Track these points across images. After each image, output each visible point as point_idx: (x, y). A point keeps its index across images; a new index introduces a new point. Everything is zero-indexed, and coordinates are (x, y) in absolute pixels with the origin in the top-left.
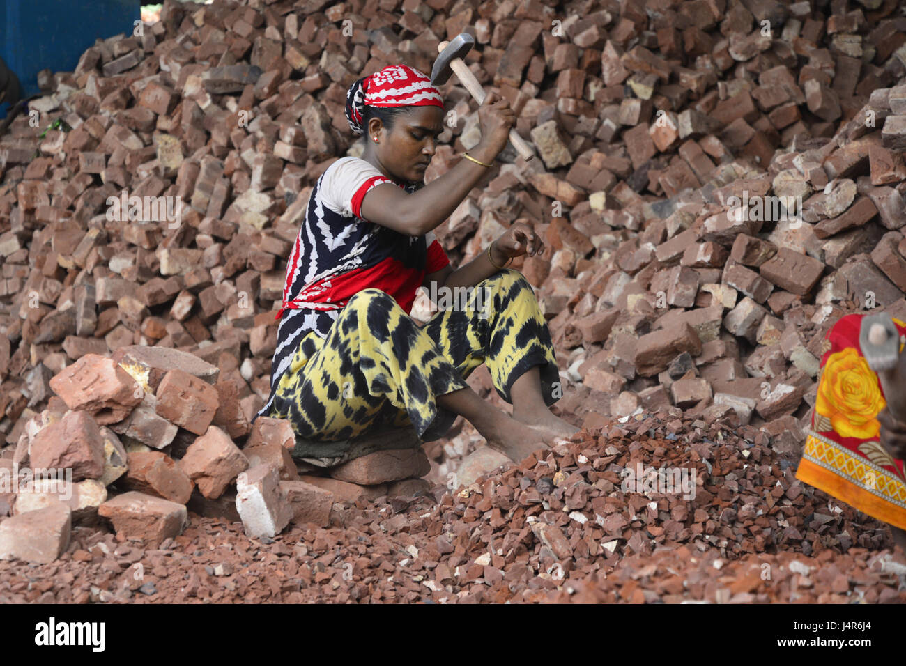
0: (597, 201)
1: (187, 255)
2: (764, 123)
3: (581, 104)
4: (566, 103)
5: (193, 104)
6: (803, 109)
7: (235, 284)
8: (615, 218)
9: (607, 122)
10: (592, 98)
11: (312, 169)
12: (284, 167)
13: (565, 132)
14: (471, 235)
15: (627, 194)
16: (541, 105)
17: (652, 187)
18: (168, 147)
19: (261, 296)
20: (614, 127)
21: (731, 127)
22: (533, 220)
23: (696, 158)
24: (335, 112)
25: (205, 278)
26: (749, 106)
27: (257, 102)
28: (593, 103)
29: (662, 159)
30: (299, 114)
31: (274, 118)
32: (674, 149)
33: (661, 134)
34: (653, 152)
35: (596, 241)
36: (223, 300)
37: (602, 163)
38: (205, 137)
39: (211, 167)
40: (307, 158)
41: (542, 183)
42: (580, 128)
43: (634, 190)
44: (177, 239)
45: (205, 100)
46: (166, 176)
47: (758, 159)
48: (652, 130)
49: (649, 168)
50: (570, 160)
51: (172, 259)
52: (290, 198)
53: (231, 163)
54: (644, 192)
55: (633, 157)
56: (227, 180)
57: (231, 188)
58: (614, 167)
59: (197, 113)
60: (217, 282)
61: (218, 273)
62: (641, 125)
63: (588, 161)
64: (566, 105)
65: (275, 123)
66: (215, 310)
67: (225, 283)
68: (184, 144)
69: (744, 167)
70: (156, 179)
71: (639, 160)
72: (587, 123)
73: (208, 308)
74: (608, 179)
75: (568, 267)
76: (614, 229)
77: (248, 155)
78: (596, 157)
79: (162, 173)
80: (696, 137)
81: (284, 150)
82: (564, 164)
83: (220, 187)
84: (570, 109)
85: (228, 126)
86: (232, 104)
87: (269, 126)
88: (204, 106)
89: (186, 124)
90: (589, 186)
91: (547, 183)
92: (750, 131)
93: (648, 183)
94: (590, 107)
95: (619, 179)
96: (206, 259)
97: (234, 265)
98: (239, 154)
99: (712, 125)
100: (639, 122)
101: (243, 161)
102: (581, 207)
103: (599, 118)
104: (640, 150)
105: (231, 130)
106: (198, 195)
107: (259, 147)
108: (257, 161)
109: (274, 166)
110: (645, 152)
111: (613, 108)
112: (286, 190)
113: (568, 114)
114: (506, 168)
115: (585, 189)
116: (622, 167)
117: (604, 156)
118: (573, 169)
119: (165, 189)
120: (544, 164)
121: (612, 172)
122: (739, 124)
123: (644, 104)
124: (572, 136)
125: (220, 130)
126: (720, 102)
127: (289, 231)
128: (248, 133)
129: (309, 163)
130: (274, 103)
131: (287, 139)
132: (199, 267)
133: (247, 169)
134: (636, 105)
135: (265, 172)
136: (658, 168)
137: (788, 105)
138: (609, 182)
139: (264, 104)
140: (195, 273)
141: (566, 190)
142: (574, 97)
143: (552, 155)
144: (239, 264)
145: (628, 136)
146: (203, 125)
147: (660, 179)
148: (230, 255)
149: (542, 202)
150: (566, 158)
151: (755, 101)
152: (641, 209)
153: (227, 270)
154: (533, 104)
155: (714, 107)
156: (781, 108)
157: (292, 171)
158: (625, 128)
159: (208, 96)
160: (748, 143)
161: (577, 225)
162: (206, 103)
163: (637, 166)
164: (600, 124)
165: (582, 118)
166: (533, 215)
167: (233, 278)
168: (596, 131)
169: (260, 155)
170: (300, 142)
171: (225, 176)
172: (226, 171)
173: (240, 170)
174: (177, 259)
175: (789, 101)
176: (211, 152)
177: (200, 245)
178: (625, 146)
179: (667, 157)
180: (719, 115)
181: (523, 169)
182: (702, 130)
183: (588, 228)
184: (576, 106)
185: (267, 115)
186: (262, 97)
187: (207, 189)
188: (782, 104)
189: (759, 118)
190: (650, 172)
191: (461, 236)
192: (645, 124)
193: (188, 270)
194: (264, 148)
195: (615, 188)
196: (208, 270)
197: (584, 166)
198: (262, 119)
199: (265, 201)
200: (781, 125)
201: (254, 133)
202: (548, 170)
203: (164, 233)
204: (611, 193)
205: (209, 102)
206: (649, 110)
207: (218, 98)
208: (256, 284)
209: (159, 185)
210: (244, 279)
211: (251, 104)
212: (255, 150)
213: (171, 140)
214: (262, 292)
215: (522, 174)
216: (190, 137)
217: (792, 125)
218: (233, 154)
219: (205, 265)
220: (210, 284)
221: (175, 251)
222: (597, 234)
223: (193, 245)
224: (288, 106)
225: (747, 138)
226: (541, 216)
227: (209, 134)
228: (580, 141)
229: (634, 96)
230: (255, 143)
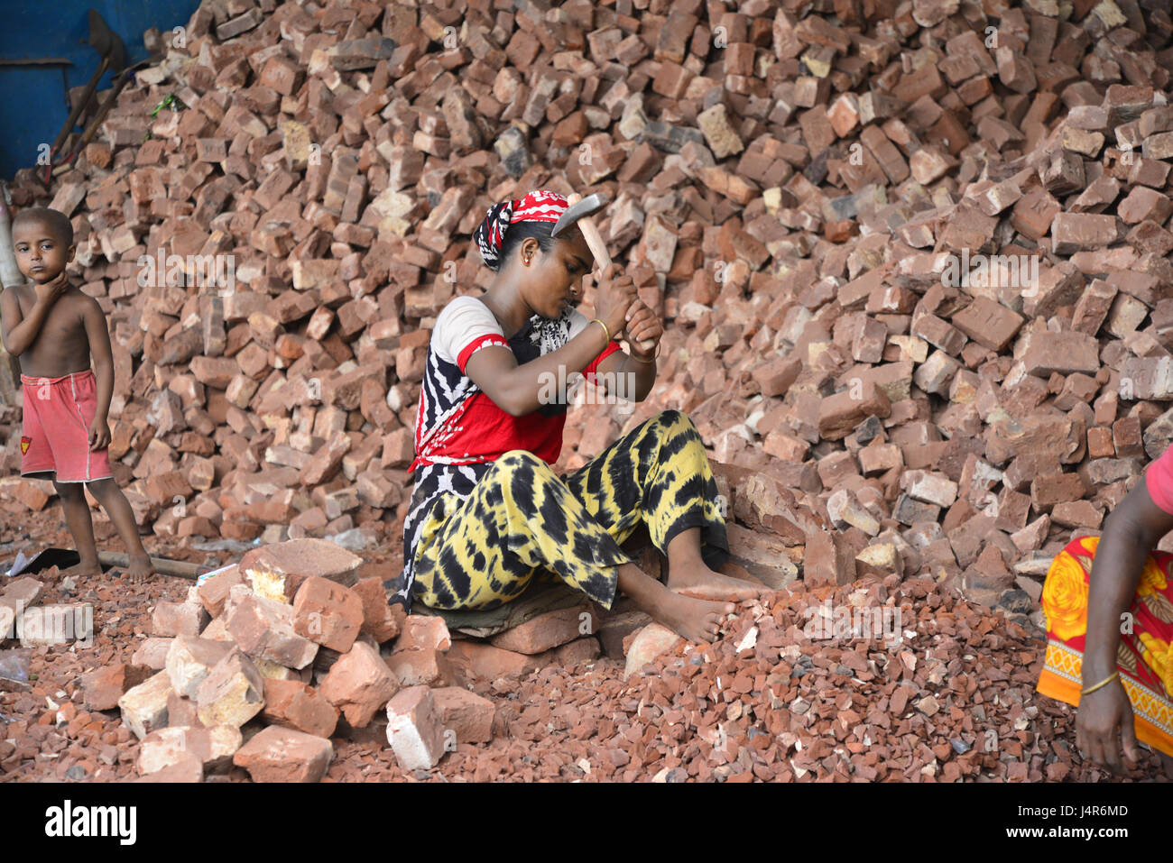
0: (772, 197)
1: (322, 266)
2: (953, 100)
3: (752, 82)
4: (735, 82)
5: (321, 84)
6: (995, 81)
7: (376, 300)
8: (793, 218)
9: (780, 103)
10: (763, 74)
11: (456, 163)
12: (425, 161)
13: (734, 116)
14: (636, 241)
15: (805, 187)
16: (707, 84)
17: (832, 179)
18: (295, 135)
19: (407, 313)
20: (788, 109)
21: (917, 105)
22: (703, 222)
23: (880, 146)
24: (479, 92)
25: (344, 292)
26: (936, 81)
27: (392, 80)
28: (764, 80)
29: (842, 145)
30: (439, 96)
31: (412, 102)
32: (856, 134)
33: (840, 118)
34: (831, 138)
35: (772, 249)
36: (365, 317)
37: (777, 151)
38: (336, 122)
39: (345, 161)
40: (451, 151)
41: (711, 178)
42: (751, 109)
43: (812, 182)
44: (310, 249)
45: (333, 80)
46: (294, 170)
47: (946, 142)
48: (831, 113)
49: (828, 157)
50: (741, 148)
51: (306, 272)
52: (434, 200)
53: (366, 156)
54: (823, 183)
55: (810, 144)
56: (362, 177)
57: (367, 186)
58: (789, 157)
59: (325, 95)
60: (357, 297)
61: (357, 287)
62: (818, 107)
63: (761, 150)
64: (735, 83)
65: (413, 109)
66: (357, 328)
67: (366, 299)
68: (313, 130)
69: (931, 154)
70: (283, 173)
71: (817, 146)
72: (758, 104)
73: (348, 327)
74: (783, 170)
75: (743, 282)
76: (792, 231)
77: (385, 148)
78: (768, 144)
79: (290, 166)
80: (879, 122)
81: (424, 141)
82: (735, 152)
83: (356, 186)
84: (740, 87)
85: (361, 112)
86: (364, 83)
87: (407, 112)
88: (332, 87)
89: (314, 108)
90: (763, 179)
91: (716, 178)
92: (937, 110)
93: (828, 173)
94: (761, 85)
95: (796, 169)
96: (343, 270)
97: (375, 279)
98: (375, 145)
99: (896, 107)
100: (816, 103)
101: (379, 155)
102: (754, 206)
103: (771, 97)
104: (817, 136)
105: (365, 118)
106: (331, 196)
107: (397, 137)
108: (395, 155)
109: (414, 160)
110: (823, 139)
111: (787, 86)
112: (429, 189)
113: (737, 93)
114: (671, 161)
115: (757, 182)
116: (799, 158)
117: (778, 143)
118: (745, 158)
119: (294, 185)
120: (713, 153)
121: (788, 162)
122: (925, 102)
123: (821, 82)
124: (743, 119)
125: (352, 115)
126: (904, 76)
127: (434, 239)
128: (384, 121)
129: (453, 155)
130: (410, 82)
131: (427, 129)
132: (336, 278)
133: (384, 164)
134: (812, 84)
135: (405, 168)
136: (838, 156)
137: (979, 78)
138: (784, 173)
139: (400, 83)
140: (332, 286)
141: (737, 187)
142: (744, 74)
143: (722, 144)
144: (381, 278)
145: (804, 119)
146: (333, 110)
147: (840, 170)
148: (370, 266)
149: (712, 198)
150: (736, 146)
151: (943, 74)
152: (820, 205)
153: (367, 285)
154: (699, 82)
155: (898, 82)
156: (971, 82)
157: (435, 167)
158: (801, 109)
159: (337, 74)
160: (936, 123)
161: (751, 229)
162: (335, 83)
163: (814, 154)
164: (773, 105)
165: (753, 97)
166: (702, 216)
167: (375, 293)
168: (768, 113)
169: (399, 149)
170: (442, 133)
171: (360, 173)
172: (361, 165)
173: (376, 165)
174: (311, 272)
175: (980, 74)
176: (343, 142)
177: (335, 255)
178: (801, 129)
179: (848, 142)
180: (903, 92)
181: (690, 160)
182: (885, 113)
183: (763, 232)
184: (747, 85)
185: (403, 99)
186: (398, 75)
187: (342, 188)
188: (972, 77)
189: (947, 93)
190: (829, 162)
191: (624, 244)
192: (821, 106)
193: (324, 284)
194: (402, 140)
195: (791, 181)
196: (347, 283)
197: (756, 155)
198: (399, 104)
199: (404, 203)
200: (971, 100)
201: (390, 120)
202: (718, 162)
203: (296, 238)
204: (786, 188)
205: (338, 81)
206: (826, 89)
207: (348, 75)
208: (400, 299)
209: (287, 181)
210: (387, 295)
211: (385, 83)
212: (392, 141)
213: (300, 128)
214: (407, 310)
215: (689, 167)
216: (319, 123)
217: (983, 100)
218: (368, 145)
219: (343, 277)
220: (349, 298)
221: (308, 263)
222: (773, 240)
223: (328, 254)
224: (427, 86)
225: (935, 118)
226: (710, 216)
227: (339, 118)
228: (751, 125)
229: (810, 74)
230: (392, 133)
